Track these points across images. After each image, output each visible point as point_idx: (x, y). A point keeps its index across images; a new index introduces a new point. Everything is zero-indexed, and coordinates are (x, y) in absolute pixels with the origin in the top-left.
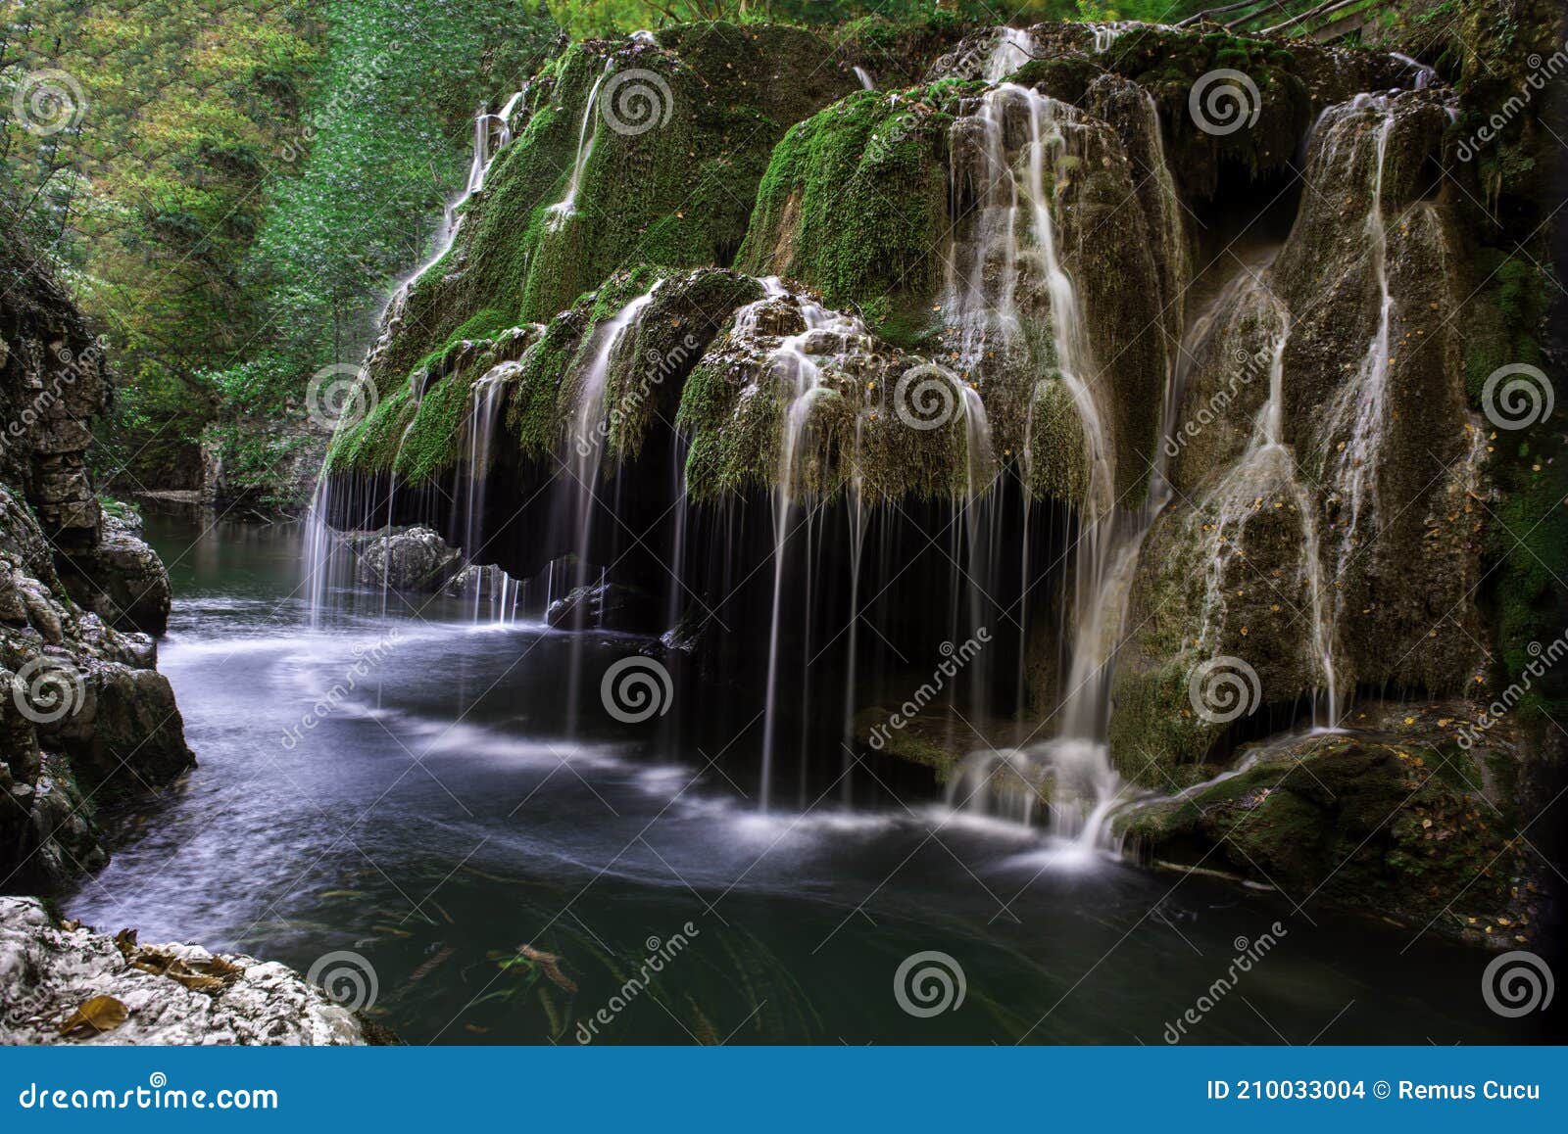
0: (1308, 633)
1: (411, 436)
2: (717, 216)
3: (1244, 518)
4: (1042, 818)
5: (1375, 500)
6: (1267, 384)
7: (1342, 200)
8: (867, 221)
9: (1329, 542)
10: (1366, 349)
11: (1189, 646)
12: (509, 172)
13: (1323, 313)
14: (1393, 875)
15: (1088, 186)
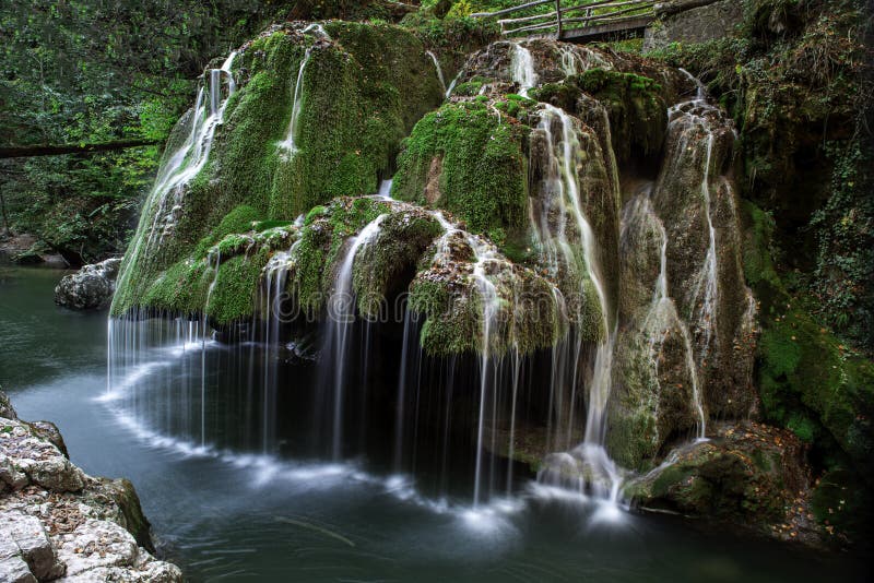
0: (692, 396)
1: (214, 292)
2: (377, 153)
3: (662, 340)
4: (589, 489)
5: (716, 333)
6: (660, 266)
7: (690, 173)
8: (492, 187)
9: (697, 350)
10: (705, 256)
11: (645, 404)
12: (244, 115)
13: (686, 235)
14: (744, 511)
15: (589, 168)
